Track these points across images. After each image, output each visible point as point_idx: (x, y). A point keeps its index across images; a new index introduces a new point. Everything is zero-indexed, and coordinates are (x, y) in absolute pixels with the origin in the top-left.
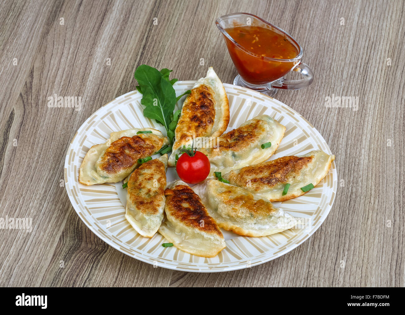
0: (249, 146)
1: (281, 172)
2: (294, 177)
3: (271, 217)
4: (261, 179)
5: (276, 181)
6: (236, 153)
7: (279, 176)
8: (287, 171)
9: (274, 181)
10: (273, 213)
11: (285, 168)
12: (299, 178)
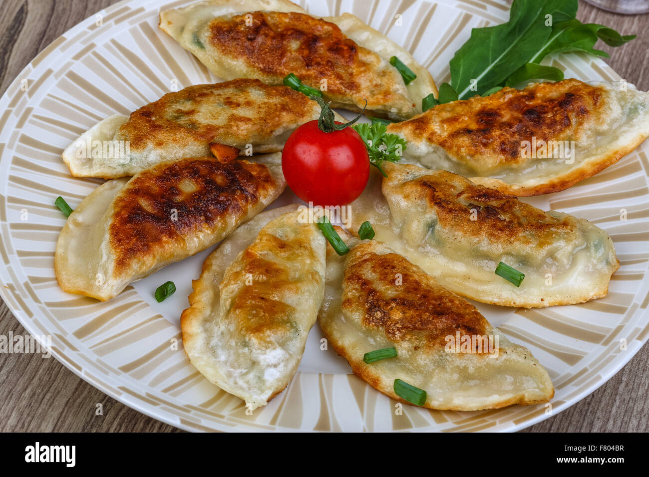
0: (475, 239)
1: (411, 313)
2: (416, 348)
3: (245, 344)
4: (372, 292)
5: (381, 319)
6: (438, 227)
7: (397, 315)
8: (422, 324)
9: (379, 315)
10: (254, 340)
11: (426, 316)
12: (424, 359)
